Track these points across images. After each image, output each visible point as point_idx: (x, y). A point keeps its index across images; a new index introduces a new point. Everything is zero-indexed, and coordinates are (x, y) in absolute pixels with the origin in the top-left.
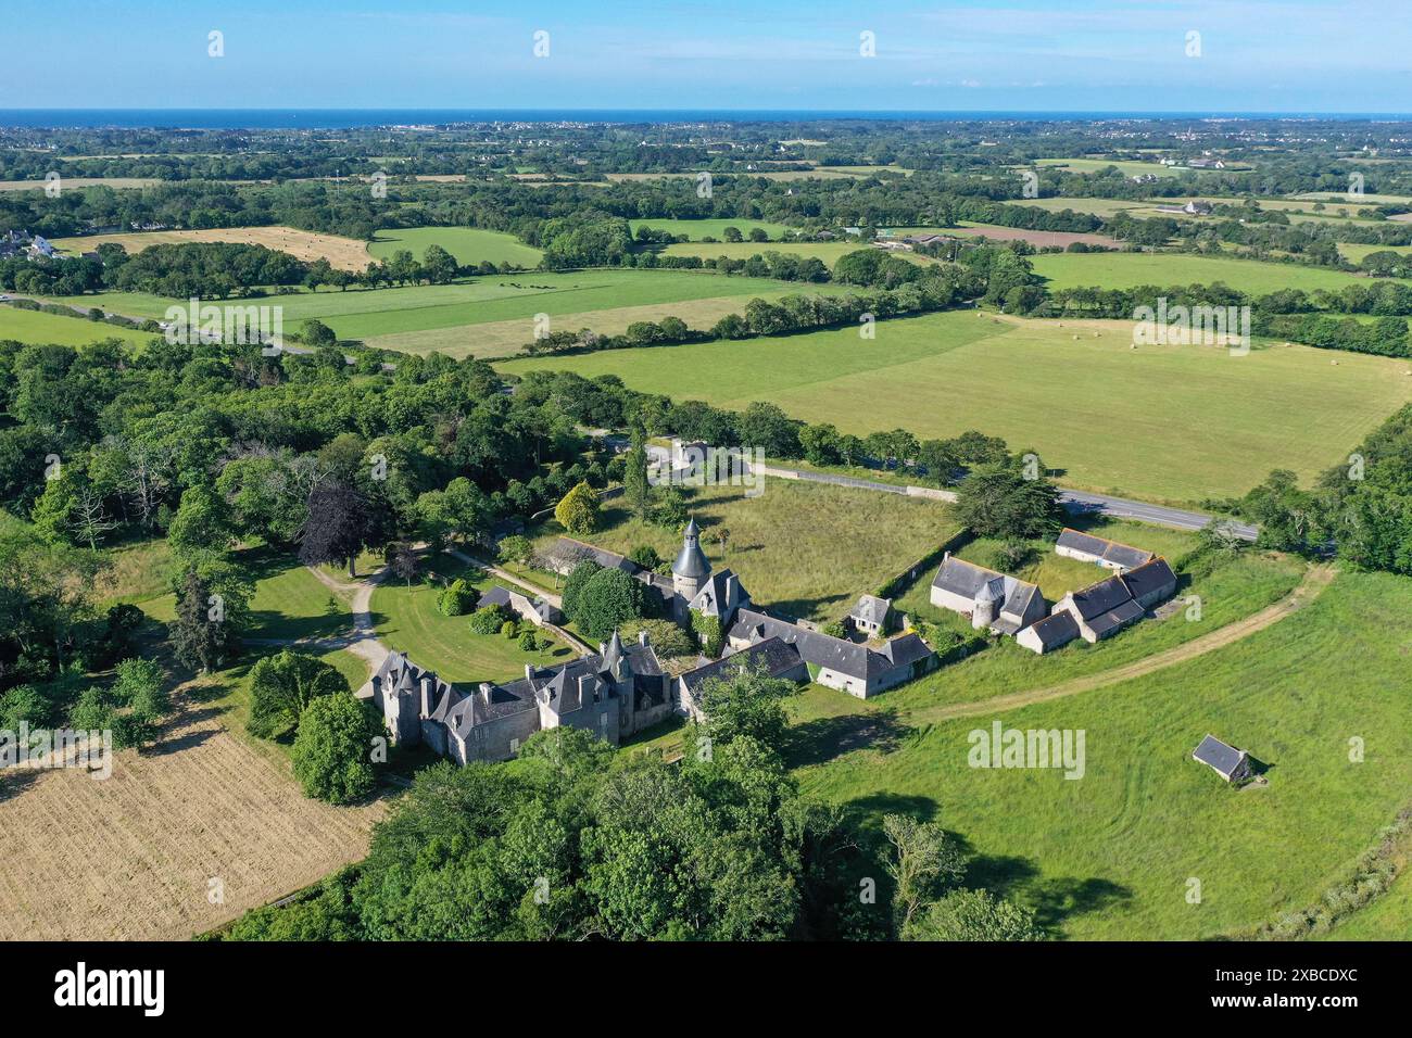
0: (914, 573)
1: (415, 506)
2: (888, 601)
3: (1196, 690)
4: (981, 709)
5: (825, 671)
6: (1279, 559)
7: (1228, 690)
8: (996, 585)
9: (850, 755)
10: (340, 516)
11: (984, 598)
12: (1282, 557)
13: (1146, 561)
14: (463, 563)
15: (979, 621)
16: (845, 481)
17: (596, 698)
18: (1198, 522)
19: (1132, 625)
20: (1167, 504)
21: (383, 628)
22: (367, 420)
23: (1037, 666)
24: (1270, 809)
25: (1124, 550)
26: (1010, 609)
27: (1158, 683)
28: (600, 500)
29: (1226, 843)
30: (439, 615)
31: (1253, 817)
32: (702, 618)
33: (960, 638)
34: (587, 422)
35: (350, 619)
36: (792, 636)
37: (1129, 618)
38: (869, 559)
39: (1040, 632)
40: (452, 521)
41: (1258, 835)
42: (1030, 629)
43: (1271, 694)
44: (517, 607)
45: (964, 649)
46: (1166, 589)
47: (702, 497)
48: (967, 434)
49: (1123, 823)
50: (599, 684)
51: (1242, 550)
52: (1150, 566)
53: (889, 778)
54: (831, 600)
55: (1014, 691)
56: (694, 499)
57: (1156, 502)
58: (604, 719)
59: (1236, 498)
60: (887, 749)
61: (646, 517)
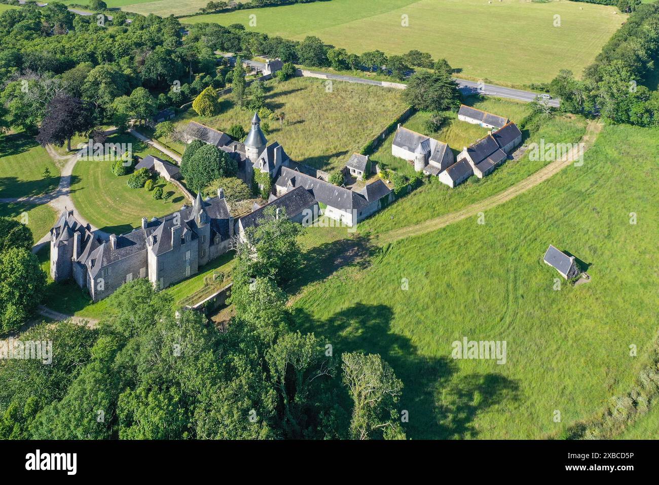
0: (384, 135)
1: (112, 105)
2: (367, 157)
3: (540, 209)
4: (419, 230)
5: (329, 207)
6: (572, 118)
7: (558, 207)
8: (425, 144)
9: (340, 271)
10: (62, 115)
11: (419, 153)
12: (574, 117)
13: (505, 124)
14: (136, 138)
15: (418, 167)
16: (351, 78)
17: (183, 241)
18: (528, 97)
19: (501, 165)
20: (513, 87)
21: (76, 186)
22: (102, 54)
23: (451, 197)
24: (594, 301)
25: (493, 117)
26: (434, 159)
27: (519, 205)
28: (219, 96)
29: (572, 333)
30: (111, 176)
31: (585, 308)
32: (260, 174)
33: (407, 179)
34: (223, 49)
35: (57, 181)
36: (310, 185)
37: (499, 161)
38: (360, 127)
39: (451, 174)
40: (131, 113)
41: (590, 323)
42: (445, 172)
43: (581, 210)
44: (157, 169)
45: (410, 187)
46: (517, 140)
47: (276, 91)
48: (411, 51)
49: (508, 320)
50: (185, 230)
51: (553, 113)
52: (507, 128)
53: (362, 291)
54: (338, 155)
55: (438, 215)
56: (272, 93)
57: (507, 86)
58: (188, 255)
59: (546, 83)
60: (364, 266)
61: (243, 105)
